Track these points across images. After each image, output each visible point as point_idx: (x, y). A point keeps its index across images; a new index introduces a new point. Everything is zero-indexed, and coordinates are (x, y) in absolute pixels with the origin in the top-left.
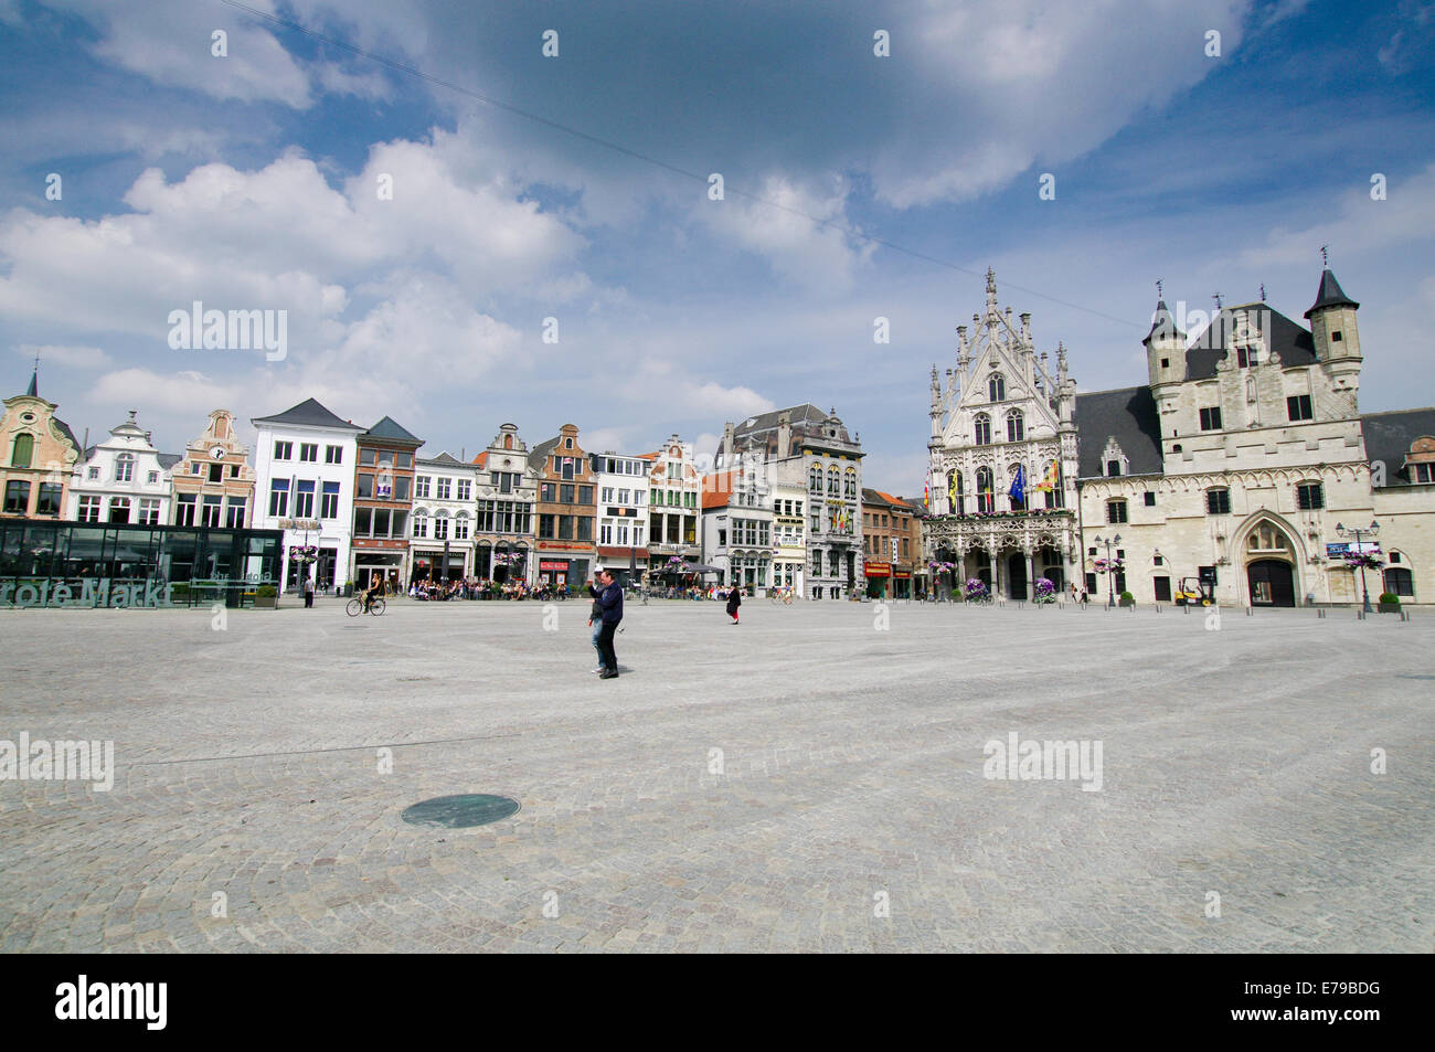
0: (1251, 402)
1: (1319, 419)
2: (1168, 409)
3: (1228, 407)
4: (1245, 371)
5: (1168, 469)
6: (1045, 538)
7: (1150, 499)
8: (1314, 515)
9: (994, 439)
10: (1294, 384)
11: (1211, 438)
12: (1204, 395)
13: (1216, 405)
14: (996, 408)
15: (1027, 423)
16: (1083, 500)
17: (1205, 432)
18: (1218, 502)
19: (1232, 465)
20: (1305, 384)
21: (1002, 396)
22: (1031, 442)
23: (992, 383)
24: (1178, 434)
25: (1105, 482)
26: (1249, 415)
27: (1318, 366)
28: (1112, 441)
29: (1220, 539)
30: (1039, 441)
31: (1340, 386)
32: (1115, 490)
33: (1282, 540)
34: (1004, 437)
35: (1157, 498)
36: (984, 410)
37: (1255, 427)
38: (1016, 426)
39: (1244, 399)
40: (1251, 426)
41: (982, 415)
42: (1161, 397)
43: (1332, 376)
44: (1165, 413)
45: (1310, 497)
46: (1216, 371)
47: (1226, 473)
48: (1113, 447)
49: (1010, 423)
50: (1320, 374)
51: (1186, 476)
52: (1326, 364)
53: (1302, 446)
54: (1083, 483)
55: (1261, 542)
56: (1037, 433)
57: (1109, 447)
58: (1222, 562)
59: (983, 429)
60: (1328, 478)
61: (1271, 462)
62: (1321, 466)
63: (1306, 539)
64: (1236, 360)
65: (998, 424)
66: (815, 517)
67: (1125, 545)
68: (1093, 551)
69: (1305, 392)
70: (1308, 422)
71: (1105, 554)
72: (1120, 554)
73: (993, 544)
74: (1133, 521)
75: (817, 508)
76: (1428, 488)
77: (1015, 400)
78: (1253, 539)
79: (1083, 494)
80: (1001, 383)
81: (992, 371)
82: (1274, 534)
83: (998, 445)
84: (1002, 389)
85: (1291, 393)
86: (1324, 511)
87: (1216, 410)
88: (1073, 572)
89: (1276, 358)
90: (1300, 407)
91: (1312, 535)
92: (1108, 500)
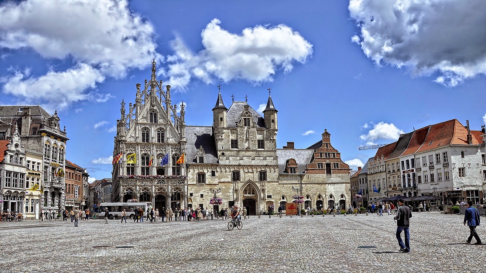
0: (247, 139)
1: (266, 149)
2: (220, 138)
3: (240, 140)
4: (246, 128)
5: (221, 162)
6: (177, 189)
7: (213, 174)
8: (263, 182)
9: (151, 140)
10: (259, 135)
11: (234, 151)
12: (233, 134)
13: (236, 139)
14: (152, 126)
16: (188, 172)
17: (232, 149)
18: (236, 177)
19: (242, 162)
21: (155, 121)
22: (169, 145)
23: (151, 114)
24: (223, 148)
25: (198, 165)
26: (246, 144)
27: (266, 130)
28: (201, 148)
29: (236, 190)
30: (173, 145)
31: (272, 138)
32: (201, 170)
33: (254, 191)
34: (155, 140)
35: (217, 174)
36: (147, 126)
37: (248, 149)
38: (161, 136)
39: (245, 138)
40: (246, 149)
41: (146, 128)
42: (218, 132)
43: (270, 134)
45: (263, 176)
46: (236, 126)
47: (239, 165)
48: (202, 151)
49: (159, 134)
50: (267, 133)
51: (226, 166)
53: (262, 158)
54: (189, 165)
55: (248, 191)
56: (171, 141)
57: (200, 150)
58: (236, 199)
59: (146, 136)
60: (268, 170)
61: (253, 163)
62: (267, 165)
63: (261, 191)
64: (243, 123)
65: (153, 133)
66: (46, 172)
67: (204, 192)
68: (191, 195)
69: (262, 139)
70: (262, 149)
71: (197, 196)
72: (202, 196)
73: (154, 191)
74: (207, 183)
75: (46, 167)
76: (292, 175)
77: (162, 124)
78: (246, 190)
79: (188, 170)
80: (155, 115)
81: (152, 108)
82: (252, 189)
83: (153, 144)
84: (155, 118)
85: (259, 138)
86: (266, 182)
87: (236, 141)
88: (183, 204)
89: (255, 125)
90: (261, 144)
91: (263, 190)
92: (198, 173)
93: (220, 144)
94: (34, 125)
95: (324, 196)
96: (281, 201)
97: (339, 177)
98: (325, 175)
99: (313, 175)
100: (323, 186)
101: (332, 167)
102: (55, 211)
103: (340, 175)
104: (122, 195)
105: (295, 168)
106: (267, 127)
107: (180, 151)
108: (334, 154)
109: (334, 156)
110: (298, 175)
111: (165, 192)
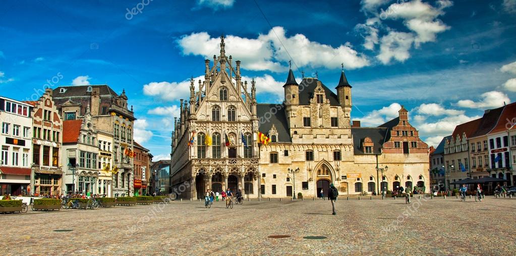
0: (320, 117)
1: (340, 127)
2: (293, 115)
3: (313, 118)
4: (319, 105)
5: (294, 141)
6: (251, 169)
7: (286, 153)
8: (338, 162)
9: (222, 119)
10: (333, 112)
11: (307, 130)
12: (305, 112)
13: (309, 116)
14: (223, 103)
15: (238, 113)
16: (261, 151)
17: (305, 127)
18: (310, 156)
19: (315, 141)
20: (336, 113)
21: (226, 99)
22: (239, 122)
23: (221, 92)
24: (296, 127)
25: (270, 144)
26: (320, 122)
27: (340, 107)
28: (273, 126)
29: (310, 170)
30: (244, 123)
31: (346, 116)
32: (273, 149)
33: (328, 172)
34: (226, 118)
35: (289, 153)
36: (218, 104)
37: (321, 127)
38: (232, 114)
39: (318, 116)
40: (320, 127)
41: (216, 106)
42: (291, 110)
43: (344, 111)
44: (292, 117)
45: (337, 156)
46: (309, 103)
47: (313, 144)
48: (274, 129)
49: (229, 112)
50: (341, 110)
51: (300, 145)
52: (343, 107)
53: (336, 136)
54: (261, 144)
55: (322, 172)
56: (242, 118)
57: (272, 129)
58: (310, 180)
59: (216, 114)
60: (343, 149)
61: (327, 141)
62: (341, 144)
63: (336, 171)
64: (316, 100)
65: (224, 112)
66: (116, 153)
67: (276, 172)
68: (264, 175)
69: (336, 116)
70: (337, 127)
71: (269, 176)
72: (275, 176)
73: (227, 170)
74: (280, 162)
75: (116, 147)
76: (368, 155)
77: (232, 101)
78: (319, 171)
79: (261, 149)
80: (225, 92)
81: (222, 85)
82: (326, 169)
83: (224, 122)
84: (225, 95)
85: (332, 116)
86: (341, 161)
87: (309, 119)
88: (256, 184)
89: (329, 102)
90: (335, 122)
91: (338, 170)
92: (271, 152)
93: (293, 122)
94: (103, 105)
95: (401, 177)
96: (356, 182)
97: (417, 156)
98: (402, 155)
99: (390, 155)
100: (400, 165)
101: (410, 145)
102: (125, 193)
103: (419, 154)
104: (194, 175)
105: (370, 147)
106: (341, 104)
107: (252, 129)
108: (412, 132)
109: (412, 135)
110: (374, 155)
111: (239, 172)
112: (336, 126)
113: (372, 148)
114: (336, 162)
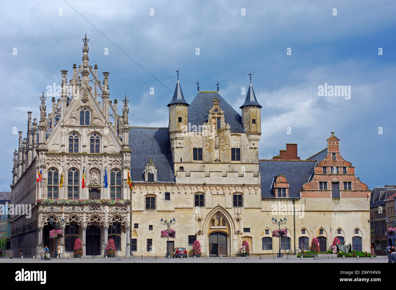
0: (216, 148)
1: (243, 161)
2: (178, 146)
3: (207, 149)
5: (178, 181)
6: (117, 217)
7: (167, 196)
8: (238, 209)
9: (81, 150)
10: (234, 141)
11: (197, 166)
13: (201, 147)
14: (84, 129)
15: (103, 142)
16: (133, 194)
17: (195, 161)
18: (199, 200)
19: (208, 181)
20: (239, 142)
21: (88, 123)
22: (105, 155)
23: (82, 113)
24: (183, 161)
25: (146, 184)
26: (216, 154)
27: (244, 134)
29: (199, 220)
30: (111, 155)
31: (253, 146)
32: (150, 190)
33: (225, 222)
34: (88, 150)
35: (172, 196)
36: (77, 130)
38: (95, 143)
39: (213, 146)
40: (216, 161)
41: (74, 133)
42: (176, 138)
43: (250, 140)
44: (177, 148)
45: (238, 201)
47: (204, 185)
48: (152, 165)
49: (92, 141)
50: (245, 138)
51: (186, 185)
52: (248, 134)
53: (237, 174)
54: (134, 184)
55: (216, 222)
56: (109, 150)
57: (149, 164)
58: (200, 233)
59: (74, 140)
60: (246, 191)
61: (224, 181)
62: (244, 185)
63: (235, 222)
65: (85, 141)
67: (153, 222)
68: (136, 226)
69: (238, 147)
70: (239, 162)
71: (143, 228)
72: (151, 227)
73: (85, 220)
74: (159, 209)
76: (281, 200)
77: (97, 127)
78: (213, 221)
79: (133, 191)
80: (88, 113)
81: (83, 104)
82: (221, 219)
83: (84, 155)
84: (88, 118)
85: (233, 147)
86: (243, 208)
87: (201, 150)
88: (125, 238)
89: (229, 127)
90: (236, 154)
91: (238, 220)
92: (146, 195)
93: (177, 155)
95: (328, 230)
96: (263, 237)
97: (352, 202)
98: (330, 200)
99: (312, 200)
100: (327, 215)
101: (341, 186)
104: (41, 225)
105: (284, 189)
106: (246, 130)
107: (122, 164)
108: (345, 168)
109: (345, 172)
110: (290, 199)
111: (101, 222)
112: (239, 159)
113: (287, 190)
114: (236, 209)
